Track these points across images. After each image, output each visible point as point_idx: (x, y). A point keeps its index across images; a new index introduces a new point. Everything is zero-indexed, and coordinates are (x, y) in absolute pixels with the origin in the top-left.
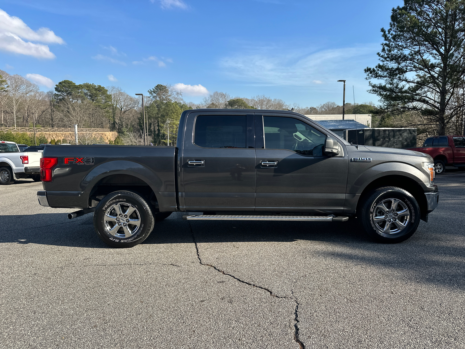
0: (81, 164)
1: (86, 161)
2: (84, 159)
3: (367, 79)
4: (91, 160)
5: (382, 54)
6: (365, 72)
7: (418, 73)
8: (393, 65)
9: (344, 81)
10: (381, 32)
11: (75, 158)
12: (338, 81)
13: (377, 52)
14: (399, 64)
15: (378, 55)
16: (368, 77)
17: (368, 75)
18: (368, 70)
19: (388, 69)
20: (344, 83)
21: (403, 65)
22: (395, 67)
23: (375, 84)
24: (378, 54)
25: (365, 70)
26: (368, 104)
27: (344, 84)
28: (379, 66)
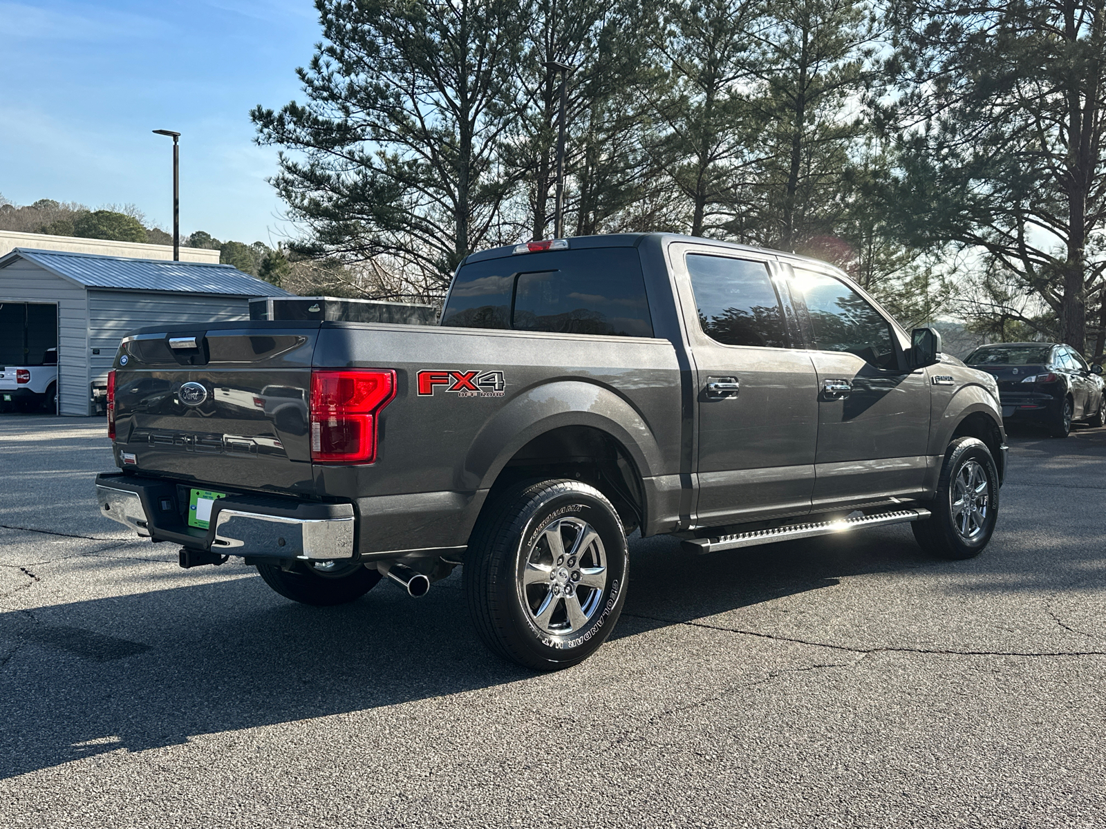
0: (469, 394)
1: (482, 384)
2: (477, 376)
3: (259, 143)
4: (496, 381)
5: (311, 74)
6: (254, 120)
7: (383, 149)
8: (331, 113)
9: (175, 136)
10: (316, 10)
11: (449, 373)
12: (154, 132)
13: (297, 67)
14: (347, 112)
15: (299, 75)
16: (261, 135)
17: (261, 131)
18: (262, 117)
19: (316, 121)
20: (176, 140)
21: (358, 120)
22: (337, 121)
23: (295, 163)
24: (300, 72)
25: (253, 115)
26: (120, 210)
27: (174, 143)
28: (293, 109)
